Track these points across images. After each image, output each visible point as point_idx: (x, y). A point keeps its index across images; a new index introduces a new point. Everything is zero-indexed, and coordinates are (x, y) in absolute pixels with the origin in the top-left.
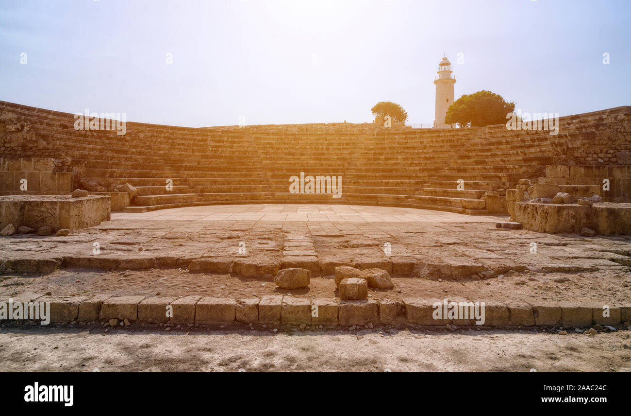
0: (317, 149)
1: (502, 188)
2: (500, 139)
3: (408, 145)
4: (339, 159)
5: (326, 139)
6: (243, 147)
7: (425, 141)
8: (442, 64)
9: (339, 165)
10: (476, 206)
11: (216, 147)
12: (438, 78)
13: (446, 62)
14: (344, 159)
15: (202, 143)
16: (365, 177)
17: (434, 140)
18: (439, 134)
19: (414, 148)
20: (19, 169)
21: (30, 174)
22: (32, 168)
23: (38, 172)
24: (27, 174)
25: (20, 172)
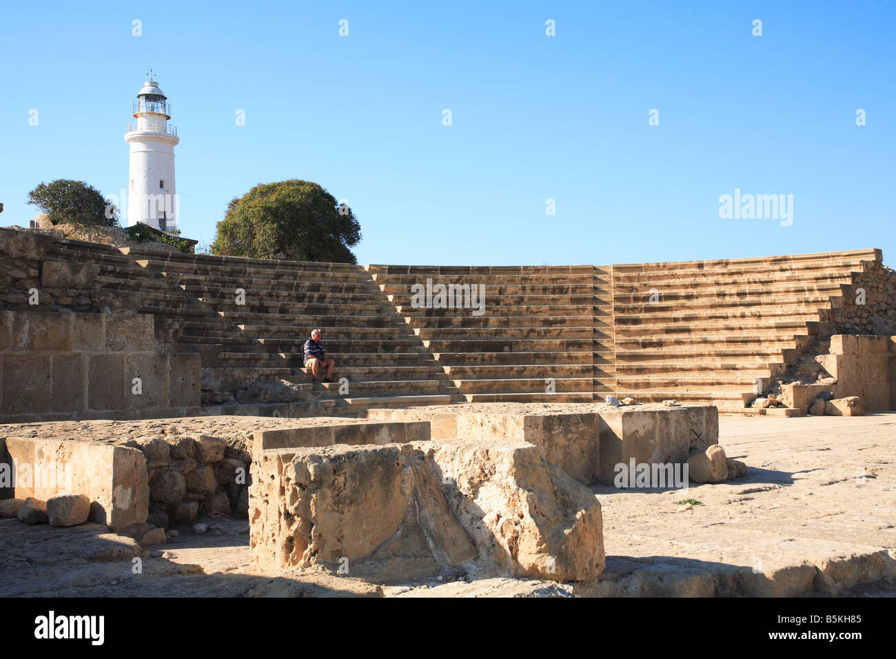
13: (155, 92)
20: (64, 344)
21: (96, 359)
22: (103, 343)
23: (118, 353)
24: (88, 358)
25: (67, 353)
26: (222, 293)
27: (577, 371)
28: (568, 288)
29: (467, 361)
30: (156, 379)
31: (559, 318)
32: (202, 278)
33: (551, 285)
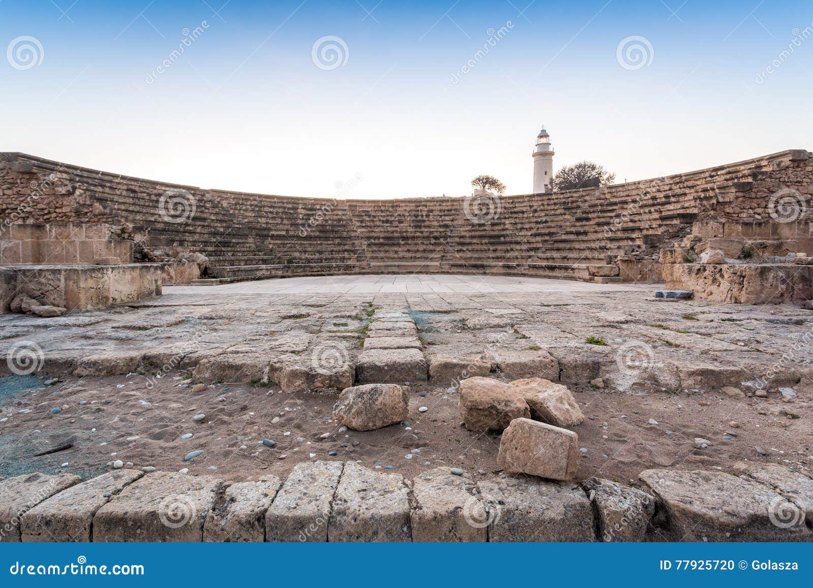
0: (417, 216)
1: (637, 251)
2: (623, 199)
3: (516, 210)
4: (440, 226)
5: (426, 206)
6: (337, 215)
7: (535, 204)
8: (541, 137)
9: (440, 232)
10: (608, 273)
11: (308, 215)
12: (536, 151)
13: (543, 134)
14: (446, 226)
15: (292, 212)
16: (470, 244)
17: (546, 203)
18: (550, 197)
19: (523, 212)
20: (68, 237)
21: (82, 243)
22: (84, 236)
23: (90, 240)
24: (78, 243)
25: (70, 240)
30: (108, 251)
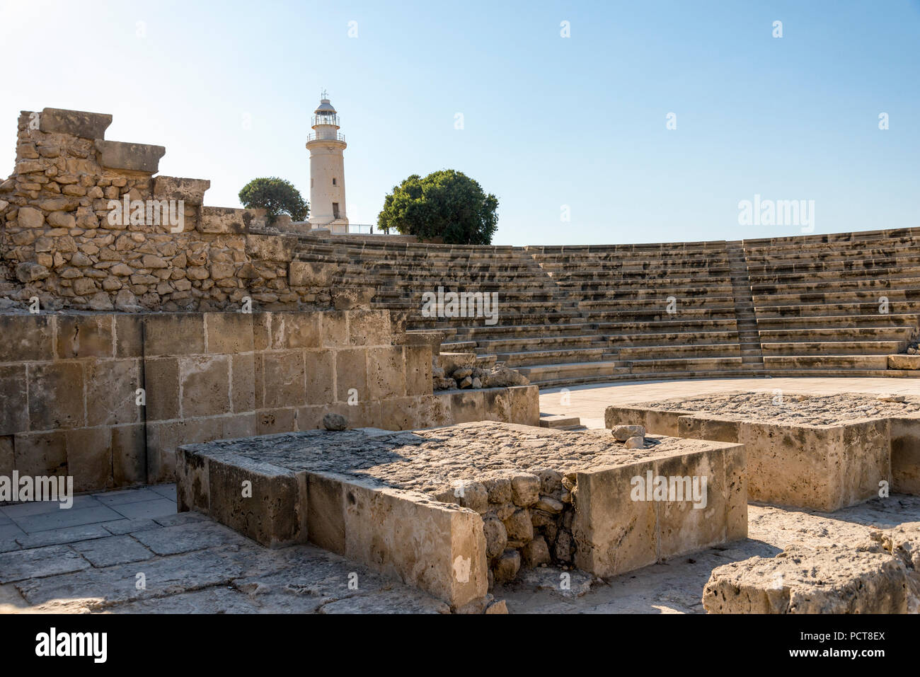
8: (321, 112)
12: (314, 137)
20: (314, 342)
21: (343, 354)
22: (347, 339)
23: (360, 347)
24: (336, 354)
25: (317, 350)
26: (410, 275)
27: (724, 337)
28: (705, 262)
29: (623, 330)
30: (394, 371)
31: (702, 289)
32: (393, 262)
33: (691, 260)
